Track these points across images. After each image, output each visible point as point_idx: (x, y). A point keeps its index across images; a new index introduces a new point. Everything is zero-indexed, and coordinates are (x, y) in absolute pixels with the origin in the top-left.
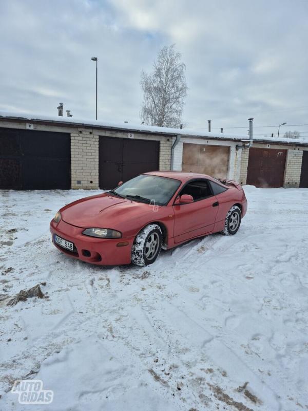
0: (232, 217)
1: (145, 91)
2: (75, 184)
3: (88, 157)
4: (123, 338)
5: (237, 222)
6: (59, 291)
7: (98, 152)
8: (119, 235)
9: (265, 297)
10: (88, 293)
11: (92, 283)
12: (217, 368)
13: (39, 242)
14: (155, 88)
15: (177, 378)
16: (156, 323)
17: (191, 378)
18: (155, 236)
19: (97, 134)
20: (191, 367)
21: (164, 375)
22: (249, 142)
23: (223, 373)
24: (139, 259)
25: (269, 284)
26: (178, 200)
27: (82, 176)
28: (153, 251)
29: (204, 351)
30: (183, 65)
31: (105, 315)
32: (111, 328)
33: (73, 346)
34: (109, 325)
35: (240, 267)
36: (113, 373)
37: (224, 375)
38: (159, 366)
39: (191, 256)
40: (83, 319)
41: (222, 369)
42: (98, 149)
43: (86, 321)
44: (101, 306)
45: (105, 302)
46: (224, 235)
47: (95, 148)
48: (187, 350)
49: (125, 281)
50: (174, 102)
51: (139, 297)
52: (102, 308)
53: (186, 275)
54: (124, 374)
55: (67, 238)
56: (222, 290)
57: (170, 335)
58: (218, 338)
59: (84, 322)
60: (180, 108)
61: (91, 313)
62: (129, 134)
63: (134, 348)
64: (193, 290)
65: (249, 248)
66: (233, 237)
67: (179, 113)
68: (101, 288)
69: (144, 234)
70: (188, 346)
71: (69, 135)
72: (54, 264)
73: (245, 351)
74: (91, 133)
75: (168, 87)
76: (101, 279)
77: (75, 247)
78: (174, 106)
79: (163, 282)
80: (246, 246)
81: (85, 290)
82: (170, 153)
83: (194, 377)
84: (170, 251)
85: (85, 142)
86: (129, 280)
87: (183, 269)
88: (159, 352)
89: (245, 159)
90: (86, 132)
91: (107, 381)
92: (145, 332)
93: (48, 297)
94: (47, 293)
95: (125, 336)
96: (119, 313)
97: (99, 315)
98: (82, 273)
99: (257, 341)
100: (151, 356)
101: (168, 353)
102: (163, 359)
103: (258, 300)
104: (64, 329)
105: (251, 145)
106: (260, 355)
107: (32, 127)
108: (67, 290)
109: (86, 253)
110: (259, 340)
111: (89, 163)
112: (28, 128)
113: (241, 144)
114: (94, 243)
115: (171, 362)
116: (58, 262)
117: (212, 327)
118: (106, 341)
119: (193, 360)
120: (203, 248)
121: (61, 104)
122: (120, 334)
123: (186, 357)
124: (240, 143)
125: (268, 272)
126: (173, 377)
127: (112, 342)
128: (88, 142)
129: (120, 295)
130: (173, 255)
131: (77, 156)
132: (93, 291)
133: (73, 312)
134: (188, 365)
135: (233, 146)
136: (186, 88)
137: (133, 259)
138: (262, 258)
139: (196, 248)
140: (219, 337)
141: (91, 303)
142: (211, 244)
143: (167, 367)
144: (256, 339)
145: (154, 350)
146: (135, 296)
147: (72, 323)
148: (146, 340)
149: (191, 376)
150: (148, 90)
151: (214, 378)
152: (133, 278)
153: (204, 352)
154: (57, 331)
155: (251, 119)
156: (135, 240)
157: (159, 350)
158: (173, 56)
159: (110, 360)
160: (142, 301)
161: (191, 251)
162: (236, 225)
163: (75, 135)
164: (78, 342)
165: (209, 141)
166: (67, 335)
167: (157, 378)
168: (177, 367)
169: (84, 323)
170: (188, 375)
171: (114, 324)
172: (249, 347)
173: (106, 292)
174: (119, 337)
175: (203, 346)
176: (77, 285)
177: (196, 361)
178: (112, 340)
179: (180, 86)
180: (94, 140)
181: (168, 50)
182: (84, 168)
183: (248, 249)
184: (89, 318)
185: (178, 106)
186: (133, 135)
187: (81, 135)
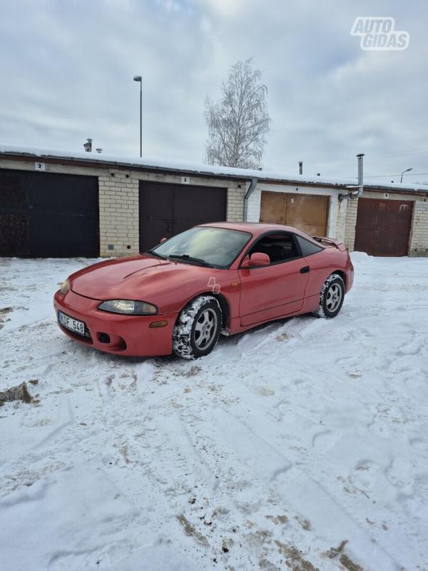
0: (331, 291)
1: (211, 126)
2: (105, 249)
3: (124, 211)
4: (143, 464)
5: (338, 299)
6: (57, 393)
7: (138, 203)
8: (153, 310)
9: (379, 405)
10: (101, 395)
11: (109, 382)
12: (295, 514)
13: (42, 326)
14: (224, 121)
15: (224, 530)
16: (201, 441)
17: (248, 531)
18: (210, 313)
19: (136, 177)
20: (249, 513)
21: (203, 526)
22: (357, 189)
23: (304, 524)
24: (184, 347)
25: (386, 385)
26: (246, 262)
27: (116, 239)
28: (208, 337)
29: (275, 485)
30: (264, 88)
31: (120, 429)
32: (126, 448)
33: (58, 475)
34: (123, 444)
35: (342, 362)
36: (114, 520)
37: (307, 527)
38: (195, 509)
39: (266, 346)
40: (84, 433)
41: (302, 517)
42: (138, 199)
43: (88, 437)
44: (118, 414)
45: (125, 409)
46: (319, 317)
47: (133, 199)
48: (245, 484)
49: (161, 379)
50: (252, 140)
51: (179, 402)
52: (117, 418)
53: (256, 371)
54: (135, 523)
55: (76, 315)
56: (310, 393)
57: (220, 459)
58: (299, 466)
59: (85, 438)
60: (259, 148)
61: (99, 425)
62: (183, 178)
63: (158, 480)
64: (264, 392)
65: (356, 335)
66: (331, 321)
67: (258, 155)
68: (122, 389)
69: (193, 309)
70: (248, 478)
71: (96, 178)
72: (58, 355)
73: (345, 488)
74: (127, 176)
75: (243, 118)
76: (124, 376)
77: (86, 330)
78: (251, 146)
79: (219, 380)
80: (351, 333)
81: (97, 391)
82: (242, 206)
83: (254, 530)
84: (234, 338)
85: (119, 189)
86: (167, 378)
87: (252, 362)
88: (199, 486)
89: (352, 215)
90: (121, 175)
91: (103, 534)
92: (179, 455)
93: (38, 401)
94: (37, 396)
95: (146, 460)
96: (143, 425)
97: (111, 428)
98: (96, 367)
99: (365, 471)
100: (185, 494)
101: (214, 489)
102: (204, 498)
103: (368, 409)
104: (50, 448)
105: (360, 194)
106: (368, 494)
107: (43, 168)
108: (69, 391)
109: (104, 338)
110: (367, 469)
111: (125, 219)
112: (37, 168)
113: (346, 193)
114: (115, 321)
115: (216, 504)
116: (64, 353)
117: (291, 448)
118: (114, 468)
119: (256, 501)
120: (285, 334)
121: (90, 140)
122: (139, 457)
123: (243, 496)
124: (344, 191)
125: (384, 368)
126: (218, 529)
127: (125, 469)
128: (124, 190)
129: (150, 400)
130: (239, 344)
131: (108, 210)
132: (109, 393)
133: (70, 423)
134: (246, 509)
135: (334, 195)
136: (267, 120)
137: (176, 347)
138: (375, 348)
139: (274, 334)
140: (301, 464)
141: (101, 411)
142: (298, 329)
143: (210, 511)
144: (363, 469)
145: (190, 484)
146: (172, 400)
147: (65, 440)
148: (180, 467)
149: (250, 528)
150: (214, 123)
151: (288, 533)
152: (174, 374)
153: (273, 488)
154: (38, 452)
155: (360, 156)
156: (179, 318)
157: (199, 484)
158: (249, 76)
159: (115, 498)
160: (183, 408)
161: (267, 340)
162: (337, 303)
163: (104, 179)
164: (68, 469)
165: (300, 188)
166: (54, 458)
167: (189, 530)
168: (225, 512)
169: (85, 441)
170: (244, 525)
171: (132, 442)
172: (350, 481)
173: (129, 394)
174: (137, 462)
175: (274, 478)
176: (86, 385)
177: (260, 502)
178: (125, 467)
179: (260, 118)
180: (132, 186)
181: (243, 66)
182: (118, 227)
183: (353, 336)
184: (94, 433)
185: (256, 145)
186: (188, 179)
187: (113, 179)
